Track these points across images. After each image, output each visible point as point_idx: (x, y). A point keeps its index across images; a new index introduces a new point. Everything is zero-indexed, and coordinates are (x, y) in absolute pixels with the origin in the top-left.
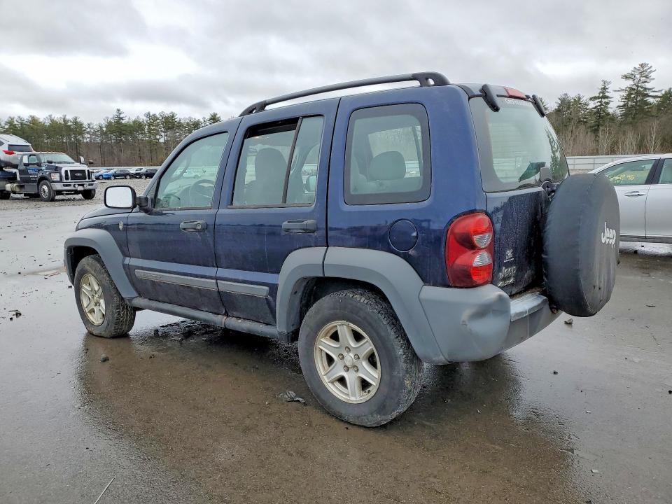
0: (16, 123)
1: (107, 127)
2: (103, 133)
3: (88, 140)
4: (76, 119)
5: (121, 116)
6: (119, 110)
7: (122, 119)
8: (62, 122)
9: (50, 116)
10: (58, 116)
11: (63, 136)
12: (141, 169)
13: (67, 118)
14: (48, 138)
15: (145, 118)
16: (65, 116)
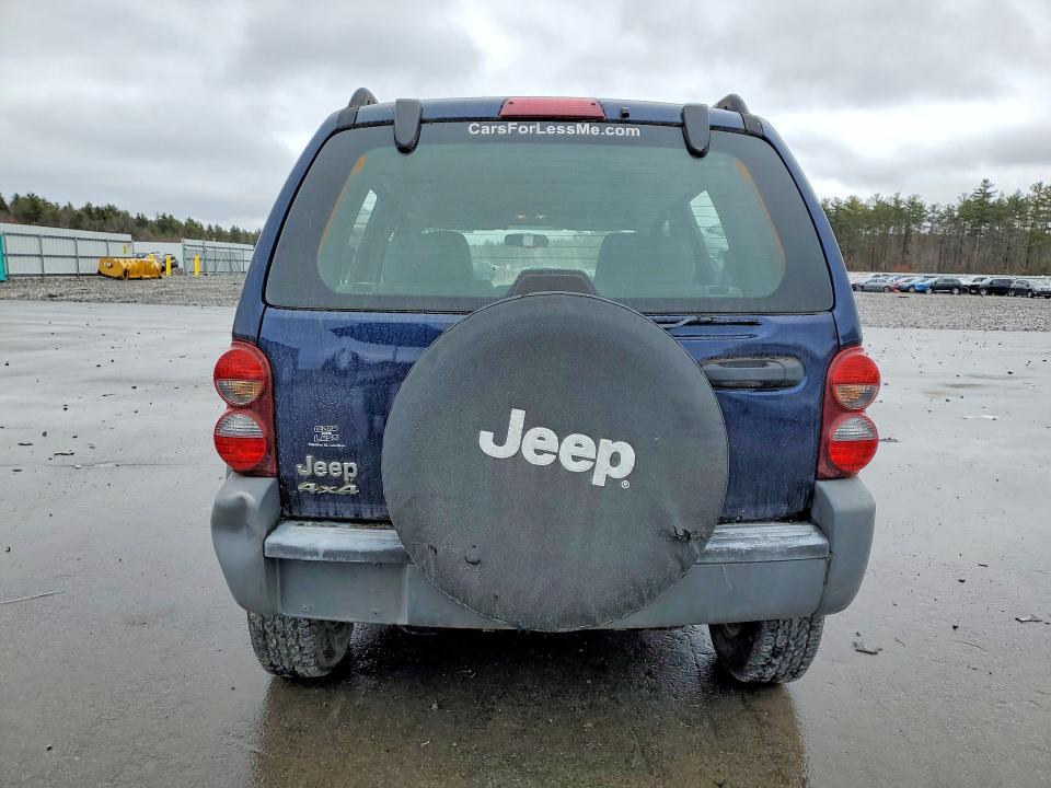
0: (830, 206)
1: (960, 209)
2: (954, 220)
3: (927, 230)
4: (915, 199)
5: (988, 191)
6: (985, 181)
7: (989, 195)
8: (893, 204)
9: (877, 196)
10: (887, 196)
11: (888, 226)
12: (982, 279)
13: (901, 197)
14: (868, 228)
15: (1032, 193)
16: (898, 195)
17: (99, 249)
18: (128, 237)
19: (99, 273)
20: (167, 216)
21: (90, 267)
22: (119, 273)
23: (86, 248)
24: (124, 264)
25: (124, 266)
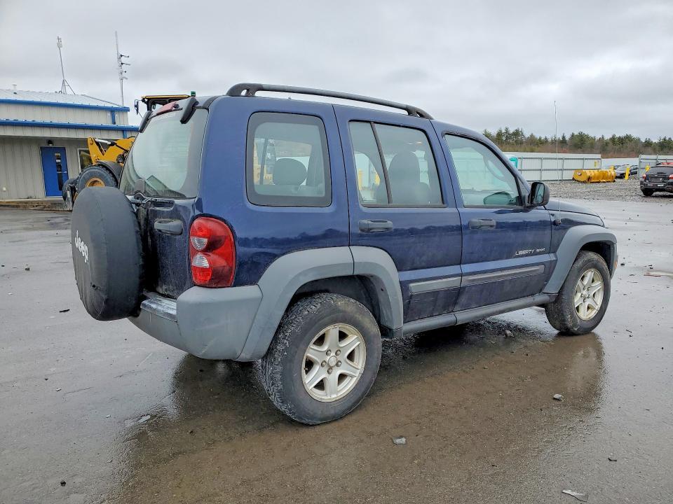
17: (577, 165)
18: (599, 156)
19: (573, 179)
20: (667, 139)
21: (568, 175)
22: (583, 178)
23: (568, 165)
24: (588, 173)
25: (589, 174)
